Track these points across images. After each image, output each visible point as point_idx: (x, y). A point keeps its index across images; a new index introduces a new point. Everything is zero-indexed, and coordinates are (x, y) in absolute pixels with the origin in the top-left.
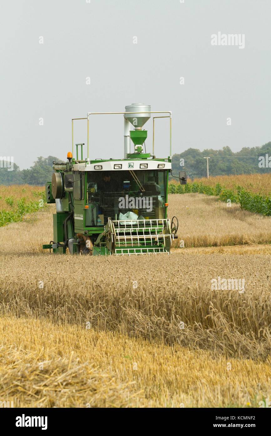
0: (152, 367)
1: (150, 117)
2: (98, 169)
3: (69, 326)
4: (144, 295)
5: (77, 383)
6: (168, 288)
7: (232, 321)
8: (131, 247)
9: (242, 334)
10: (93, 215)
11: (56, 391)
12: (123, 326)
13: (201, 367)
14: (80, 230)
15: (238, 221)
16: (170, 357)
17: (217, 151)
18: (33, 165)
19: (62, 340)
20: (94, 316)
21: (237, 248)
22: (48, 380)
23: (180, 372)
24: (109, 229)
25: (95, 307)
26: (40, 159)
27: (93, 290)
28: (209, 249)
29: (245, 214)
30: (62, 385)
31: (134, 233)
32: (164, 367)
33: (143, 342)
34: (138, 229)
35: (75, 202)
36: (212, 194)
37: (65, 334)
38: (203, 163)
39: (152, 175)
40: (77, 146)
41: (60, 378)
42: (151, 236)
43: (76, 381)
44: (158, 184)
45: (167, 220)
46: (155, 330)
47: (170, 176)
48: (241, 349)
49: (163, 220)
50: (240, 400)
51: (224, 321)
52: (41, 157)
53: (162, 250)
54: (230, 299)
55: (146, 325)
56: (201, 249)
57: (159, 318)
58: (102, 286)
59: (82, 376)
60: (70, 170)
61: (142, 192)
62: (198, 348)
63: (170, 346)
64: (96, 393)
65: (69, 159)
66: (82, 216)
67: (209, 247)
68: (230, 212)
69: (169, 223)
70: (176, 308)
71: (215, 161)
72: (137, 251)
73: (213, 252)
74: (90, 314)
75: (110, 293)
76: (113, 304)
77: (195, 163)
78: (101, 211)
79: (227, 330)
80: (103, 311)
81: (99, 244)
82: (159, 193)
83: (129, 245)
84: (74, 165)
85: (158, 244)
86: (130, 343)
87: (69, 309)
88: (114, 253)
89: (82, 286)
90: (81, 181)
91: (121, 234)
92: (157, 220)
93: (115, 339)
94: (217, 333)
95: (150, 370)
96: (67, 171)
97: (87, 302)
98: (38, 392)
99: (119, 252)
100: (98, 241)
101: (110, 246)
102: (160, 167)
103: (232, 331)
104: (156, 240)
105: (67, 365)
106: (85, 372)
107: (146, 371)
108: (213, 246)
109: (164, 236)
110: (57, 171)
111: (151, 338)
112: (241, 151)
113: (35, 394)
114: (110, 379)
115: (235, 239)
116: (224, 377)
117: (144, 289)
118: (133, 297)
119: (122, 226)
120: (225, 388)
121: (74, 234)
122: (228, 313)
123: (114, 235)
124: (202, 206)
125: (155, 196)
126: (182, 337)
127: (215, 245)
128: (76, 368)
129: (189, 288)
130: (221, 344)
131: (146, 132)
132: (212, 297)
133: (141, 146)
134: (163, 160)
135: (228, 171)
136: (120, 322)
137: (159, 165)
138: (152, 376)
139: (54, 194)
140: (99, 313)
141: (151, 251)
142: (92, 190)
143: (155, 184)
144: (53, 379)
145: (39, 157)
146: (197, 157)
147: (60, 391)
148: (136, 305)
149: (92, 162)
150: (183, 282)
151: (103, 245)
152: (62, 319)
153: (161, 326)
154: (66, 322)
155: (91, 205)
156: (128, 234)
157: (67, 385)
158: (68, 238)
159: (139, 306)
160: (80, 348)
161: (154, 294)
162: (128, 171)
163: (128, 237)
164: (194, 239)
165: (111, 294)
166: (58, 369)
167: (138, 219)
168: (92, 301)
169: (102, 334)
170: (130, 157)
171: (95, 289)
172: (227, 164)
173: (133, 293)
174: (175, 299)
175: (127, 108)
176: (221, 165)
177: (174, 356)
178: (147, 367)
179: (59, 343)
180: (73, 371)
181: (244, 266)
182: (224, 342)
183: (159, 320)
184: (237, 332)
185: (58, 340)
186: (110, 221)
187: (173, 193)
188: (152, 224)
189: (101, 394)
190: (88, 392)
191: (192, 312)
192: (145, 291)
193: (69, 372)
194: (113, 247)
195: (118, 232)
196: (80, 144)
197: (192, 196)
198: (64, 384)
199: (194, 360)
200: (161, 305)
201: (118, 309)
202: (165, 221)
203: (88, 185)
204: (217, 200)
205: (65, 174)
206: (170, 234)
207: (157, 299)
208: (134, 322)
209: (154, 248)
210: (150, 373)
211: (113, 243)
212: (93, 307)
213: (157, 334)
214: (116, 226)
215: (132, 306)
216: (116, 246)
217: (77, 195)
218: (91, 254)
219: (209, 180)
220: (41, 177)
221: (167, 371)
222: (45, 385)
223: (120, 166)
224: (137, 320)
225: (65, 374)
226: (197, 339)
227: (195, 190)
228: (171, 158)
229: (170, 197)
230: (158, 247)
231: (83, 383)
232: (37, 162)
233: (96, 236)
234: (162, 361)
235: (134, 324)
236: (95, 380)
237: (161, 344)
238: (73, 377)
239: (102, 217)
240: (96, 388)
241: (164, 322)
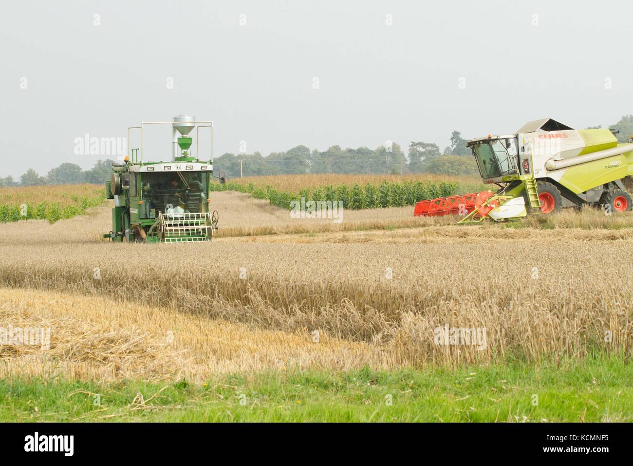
0: (199, 338)
1: (194, 127)
2: (150, 170)
3: (128, 303)
4: (191, 278)
5: (138, 351)
6: (212, 271)
7: (266, 299)
8: (178, 236)
9: (275, 310)
10: (146, 209)
11: (120, 358)
12: (174, 303)
13: (241, 338)
14: (135, 221)
15: (268, 215)
16: (214, 329)
17: (248, 156)
18: (93, 167)
19: (122, 314)
20: (149, 295)
21: (267, 238)
22: (114, 348)
23: (223, 342)
24: (160, 221)
25: (150, 287)
26: (99, 161)
27: (148, 272)
28: (244, 238)
29: (273, 209)
30: (126, 352)
31: (181, 225)
32: (210, 337)
33: (191, 317)
34: (184, 222)
35: (131, 198)
36: (245, 192)
37: (124, 310)
38: (237, 166)
39: (196, 175)
40: (133, 150)
41: (124, 347)
42: (195, 227)
43: (138, 349)
44: (201, 183)
45: (208, 213)
46: (201, 307)
47: (211, 176)
48: (274, 322)
49: (205, 213)
50: (275, 365)
51: (260, 299)
52: (100, 160)
53: (204, 239)
54: (264, 280)
55: (193, 303)
56: (237, 238)
57: (205, 296)
58: (155, 269)
59: (143, 345)
60: (127, 171)
61: (188, 190)
62: (238, 321)
63: (214, 320)
64: (155, 359)
65: (126, 161)
66: (137, 210)
67: (244, 237)
68: (261, 207)
69: (211, 216)
70: (218, 288)
71: (248, 163)
72: (183, 240)
73: (247, 241)
74: (146, 293)
75: (162, 275)
76: (165, 285)
77: (231, 165)
78: (153, 206)
79: (262, 307)
80: (157, 290)
81: (151, 234)
82: (202, 191)
83: (177, 235)
84: (130, 167)
85: (201, 234)
86: (180, 317)
87: (128, 289)
88: (164, 241)
89: (138, 269)
90: (136, 180)
91: (170, 225)
92: (200, 214)
93: (167, 314)
94: (254, 309)
95: (198, 340)
96: (124, 172)
97: (143, 282)
98: (105, 359)
99: (168, 240)
100: (150, 231)
101: (160, 235)
102: (203, 168)
103: (266, 307)
104: (199, 231)
105: (130, 336)
106: (145, 342)
107: (195, 341)
108: (247, 236)
109: (206, 227)
110: (116, 172)
111: (198, 314)
112: (270, 156)
113: (103, 360)
114: (166, 348)
115: (266, 230)
116: (260, 346)
117: (191, 272)
118: (182, 279)
119: (171, 219)
120: (263, 355)
121: (130, 225)
122: (263, 292)
123: (163, 226)
124: (237, 202)
125: (199, 193)
126: (224, 313)
127: (249, 235)
128: (137, 339)
129: (229, 271)
130: (257, 318)
131: (191, 139)
132: (249, 279)
133: (187, 150)
134: (206, 163)
135: (259, 172)
136: (171, 300)
137: (202, 167)
138: (200, 345)
139: (113, 192)
140: (154, 292)
141: (195, 240)
142: (145, 188)
143: (199, 183)
144: (118, 347)
145: (99, 160)
146: (233, 161)
147: (124, 358)
148: (184, 285)
149: (145, 164)
150: (224, 266)
151: (155, 235)
152: (122, 298)
153: (206, 303)
154: (125, 299)
155: (144, 201)
156: (176, 225)
157: (129, 352)
158: (124, 228)
159: (187, 286)
160: (138, 321)
161: (200, 276)
162: (176, 172)
163: (176, 228)
164: (231, 230)
165: (163, 277)
166: (122, 339)
167: (184, 213)
168: (147, 282)
169: (156, 310)
170: (178, 160)
171: (150, 272)
172: (258, 166)
173: (182, 275)
174: (217, 280)
175: (175, 119)
176: (253, 167)
177: (218, 328)
178: (195, 338)
179: (120, 318)
180: (135, 341)
181: (275, 253)
182: (259, 316)
183: (204, 298)
184: (271, 308)
185: (119, 315)
186: (160, 214)
187: (212, 190)
188: (197, 217)
189: (159, 360)
190: (148, 358)
191: (232, 292)
192: (193, 274)
193: (132, 341)
194: (163, 236)
195: (167, 224)
196: (134, 149)
197: (228, 193)
198: (128, 351)
199: (234, 332)
200: (206, 285)
201: (170, 289)
202: (207, 215)
203: (142, 184)
204: (249, 197)
205: (123, 174)
206: (211, 225)
207: (203, 281)
208: (183, 299)
209: (198, 238)
210: (198, 343)
211: (164, 233)
212: (148, 287)
213: (202, 310)
214: (166, 218)
215: (181, 286)
216: (166, 235)
217: (132, 192)
218: (145, 243)
219: (243, 180)
220: (100, 177)
221: (212, 341)
222: (111, 353)
223: (169, 167)
224: (186, 298)
225: (127, 343)
226: (237, 314)
227: (231, 189)
228: (212, 161)
229: (211, 193)
230: (201, 236)
231: (143, 351)
232: (97, 164)
233: (149, 226)
234: (207, 332)
235: (184, 302)
236: (154, 349)
237: (206, 319)
238: (135, 346)
239: (153, 211)
240: (154, 355)
241: (209, 300)
